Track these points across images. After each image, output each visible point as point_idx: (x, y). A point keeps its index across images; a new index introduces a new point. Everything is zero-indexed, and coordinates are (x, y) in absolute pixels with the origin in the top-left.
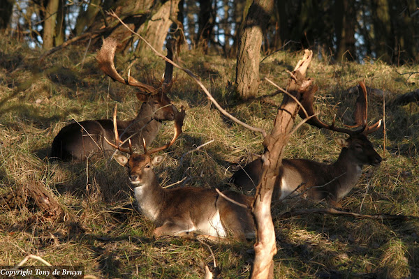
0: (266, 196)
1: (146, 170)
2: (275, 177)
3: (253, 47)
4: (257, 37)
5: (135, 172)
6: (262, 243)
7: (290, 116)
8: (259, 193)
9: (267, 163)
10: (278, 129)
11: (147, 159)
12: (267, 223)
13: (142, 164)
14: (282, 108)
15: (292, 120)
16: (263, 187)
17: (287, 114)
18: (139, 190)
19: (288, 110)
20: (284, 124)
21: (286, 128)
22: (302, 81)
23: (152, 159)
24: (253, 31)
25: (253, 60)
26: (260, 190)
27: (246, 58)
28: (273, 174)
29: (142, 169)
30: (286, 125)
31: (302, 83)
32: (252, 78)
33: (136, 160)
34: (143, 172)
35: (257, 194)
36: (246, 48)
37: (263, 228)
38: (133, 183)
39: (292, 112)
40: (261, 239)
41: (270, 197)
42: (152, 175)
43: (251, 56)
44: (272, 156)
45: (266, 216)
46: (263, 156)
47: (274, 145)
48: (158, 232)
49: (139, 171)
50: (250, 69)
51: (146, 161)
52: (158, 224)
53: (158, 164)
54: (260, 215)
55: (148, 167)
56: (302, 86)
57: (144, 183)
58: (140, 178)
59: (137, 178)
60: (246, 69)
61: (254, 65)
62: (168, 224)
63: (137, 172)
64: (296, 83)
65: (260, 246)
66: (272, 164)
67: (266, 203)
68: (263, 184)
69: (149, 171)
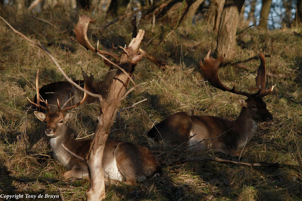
0: (98, 151)
1: (60, 124)
2: (106, 135)
3: (230, 23)
4: (233, 15)
5: (50, 127)
6: (93, 190)
7: (122, 84)
8: (92, 148)
9: (101, 123)
10: (111, 95)
11: (61, 115)
12: (98, 173)
13: (56, 120)
14: (116, 77)
15: (124, 88)
16: (96, 143)
17: (120, 82)
18: (54, 141)
19: (121, 80)
20: (117, 91)
21: (118, 94)
22: (132, 56)
23: (64, 116)
24: (231, 10)
25: (231, 33)
26: (93, 146)
27: (224, 32)
28: (104, 132)
29: (56, 124)
30: (118, 92)
31: (133, 57)
32: (229, 47)
33: (52, 116)
34: (57, 127)
35: (91, 149)
36: (225, 23)
37: (94, 177)
38: (48, 135)
39: (124, 81)
40: (92, 186)
41: (102, 151)
42: (64, 129)
43: (228, 30)
44: (105, 117)
45: (97, 167)
46: (99, 117)
47: (107, 109)
48: (67, 175)
49: (53, 125)
50: (227, 40)
51: (60, 118)
52: (68, 169)
53: (69, 119)
54: (92, 166)
55: (62, 122)
56: (133, 59)
57: (58, 135)
58: (54, 131)
59: (52, 132)
60: (224, 40)
61: (231, 37)
62: (75, 169)
63: (52, 126)
64: (128, 57)
65: (91, 192)
66: (105, 124)
67: (98, 156)
68: (96, 141)
69: (62, 126)
